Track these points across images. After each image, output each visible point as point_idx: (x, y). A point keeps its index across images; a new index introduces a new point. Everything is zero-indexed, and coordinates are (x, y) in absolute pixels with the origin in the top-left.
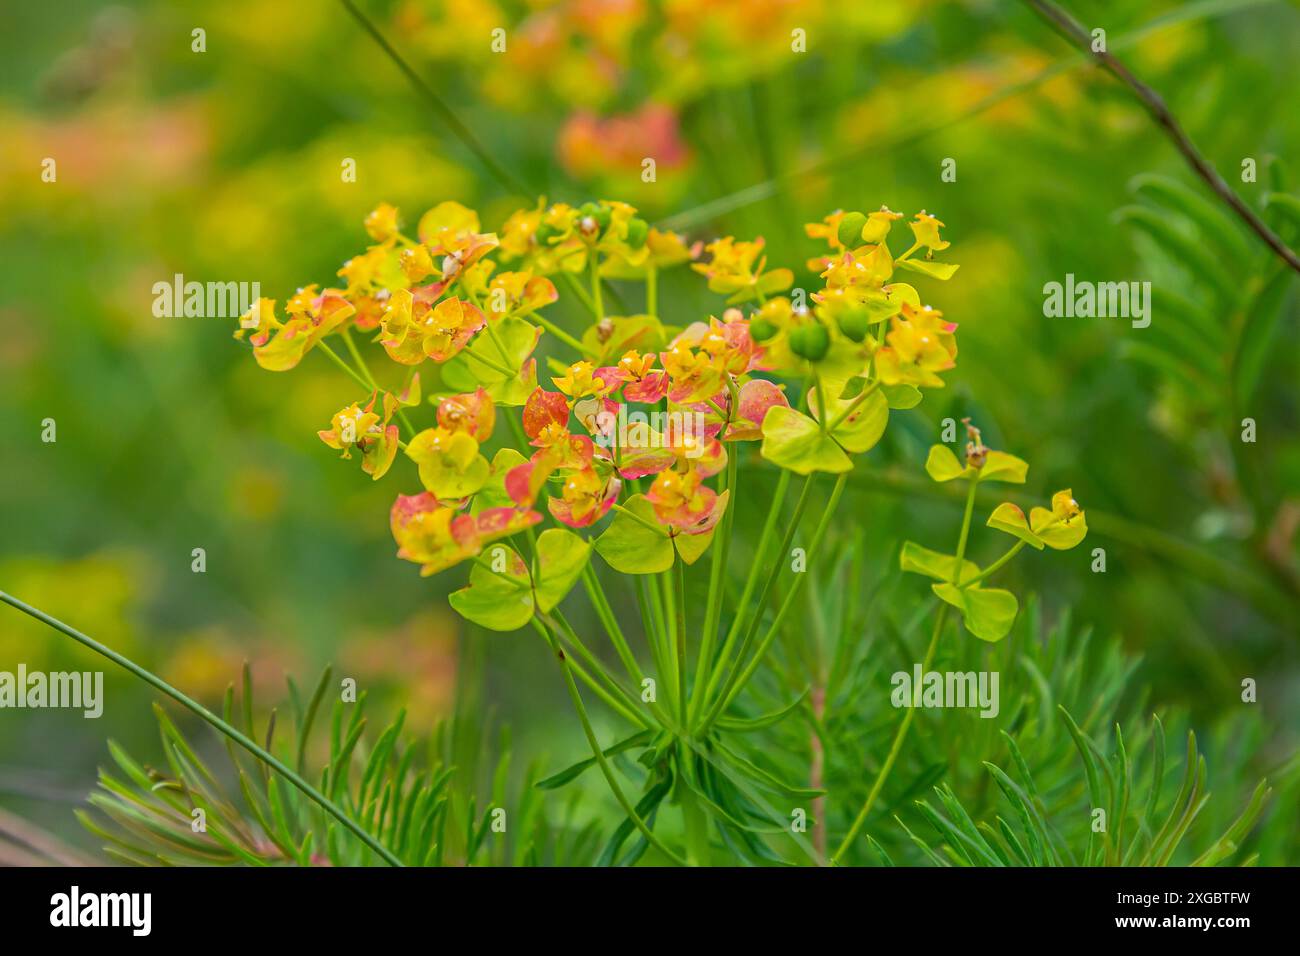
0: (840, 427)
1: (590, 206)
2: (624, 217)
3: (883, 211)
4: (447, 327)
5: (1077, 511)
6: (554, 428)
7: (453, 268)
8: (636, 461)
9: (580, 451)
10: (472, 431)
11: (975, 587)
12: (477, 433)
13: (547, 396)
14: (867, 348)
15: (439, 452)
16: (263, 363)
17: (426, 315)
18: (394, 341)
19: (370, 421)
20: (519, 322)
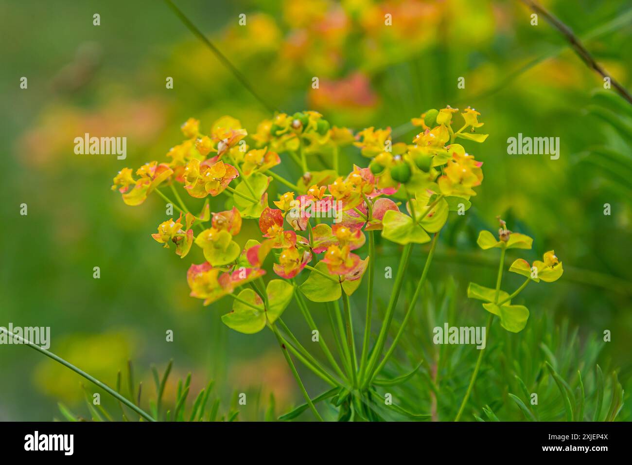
0: (424, 220)
1: (298, 114)
2: (315, 119)
3: (448, 108)
4: (218, 177)
5: (557, 262)
6: (275, 227)
7: (222, 148)
8: (321, 244)
9: (289, 239)
10: (229, 229)
11: (507, 304)
12: (232, 231)
13: (272, 211)
14: (431, 175)
15: (212, 241)
16: (126, 202)
17: (206, 171)
18: (190, 186)
19: (177, 228)
20: (260, 176)
